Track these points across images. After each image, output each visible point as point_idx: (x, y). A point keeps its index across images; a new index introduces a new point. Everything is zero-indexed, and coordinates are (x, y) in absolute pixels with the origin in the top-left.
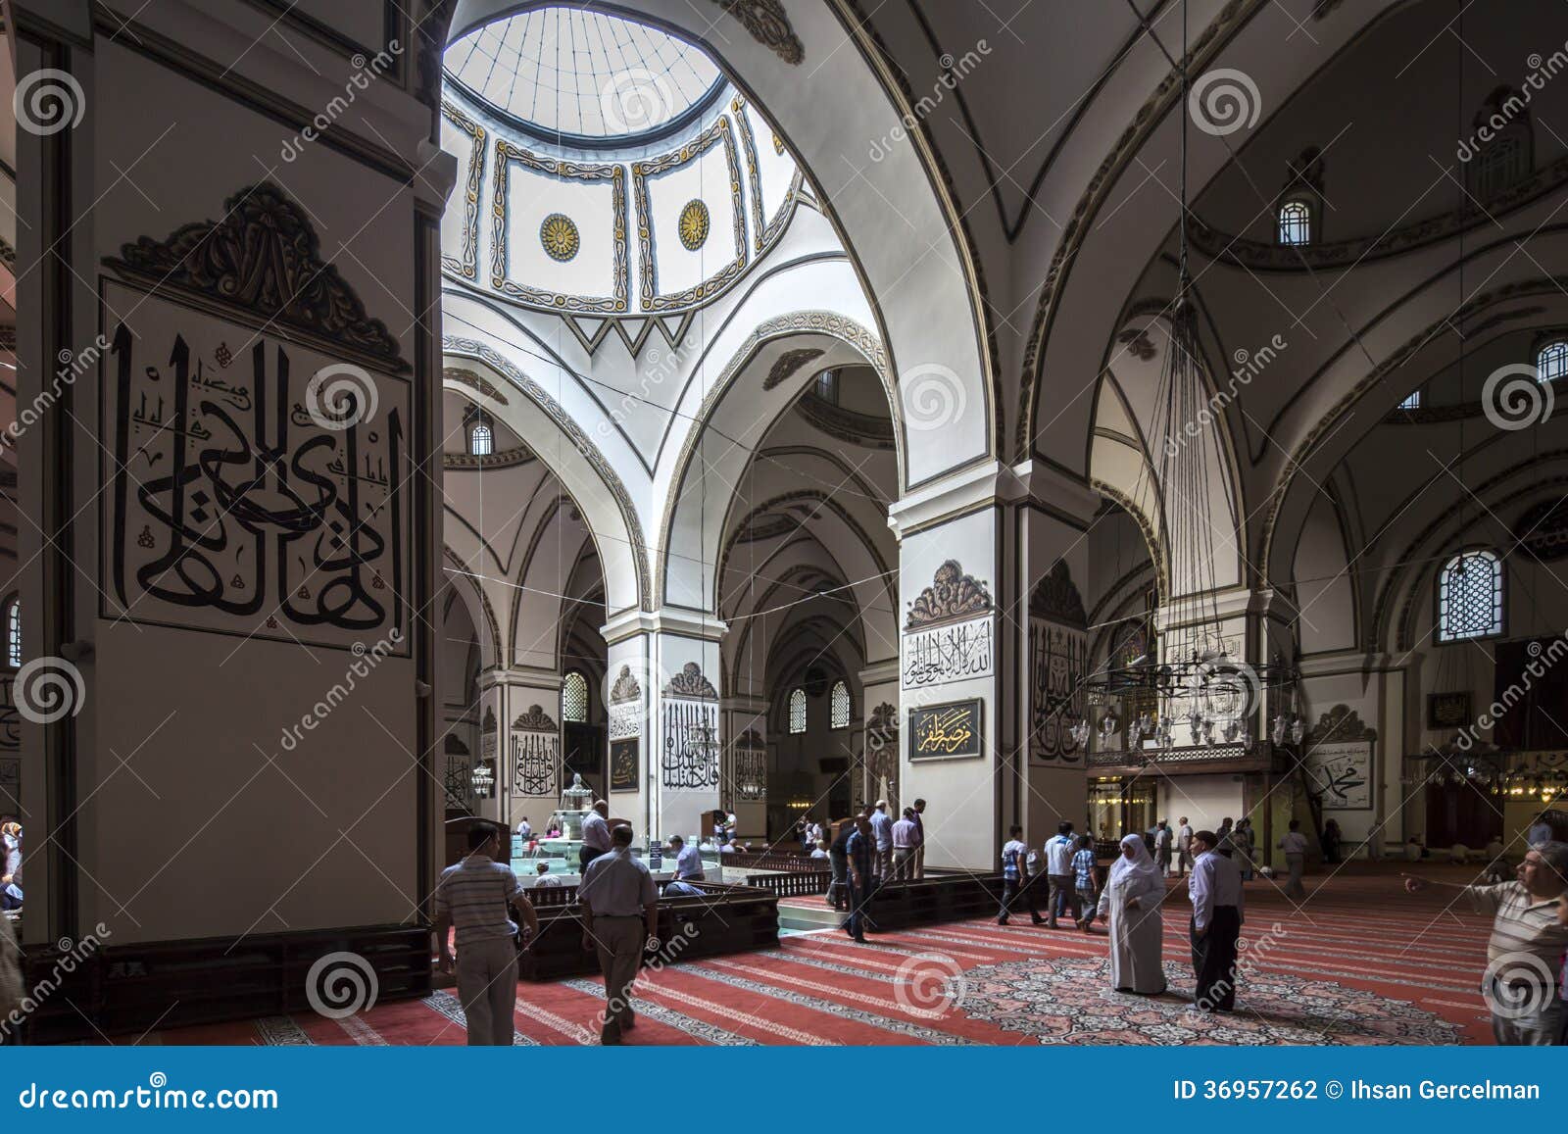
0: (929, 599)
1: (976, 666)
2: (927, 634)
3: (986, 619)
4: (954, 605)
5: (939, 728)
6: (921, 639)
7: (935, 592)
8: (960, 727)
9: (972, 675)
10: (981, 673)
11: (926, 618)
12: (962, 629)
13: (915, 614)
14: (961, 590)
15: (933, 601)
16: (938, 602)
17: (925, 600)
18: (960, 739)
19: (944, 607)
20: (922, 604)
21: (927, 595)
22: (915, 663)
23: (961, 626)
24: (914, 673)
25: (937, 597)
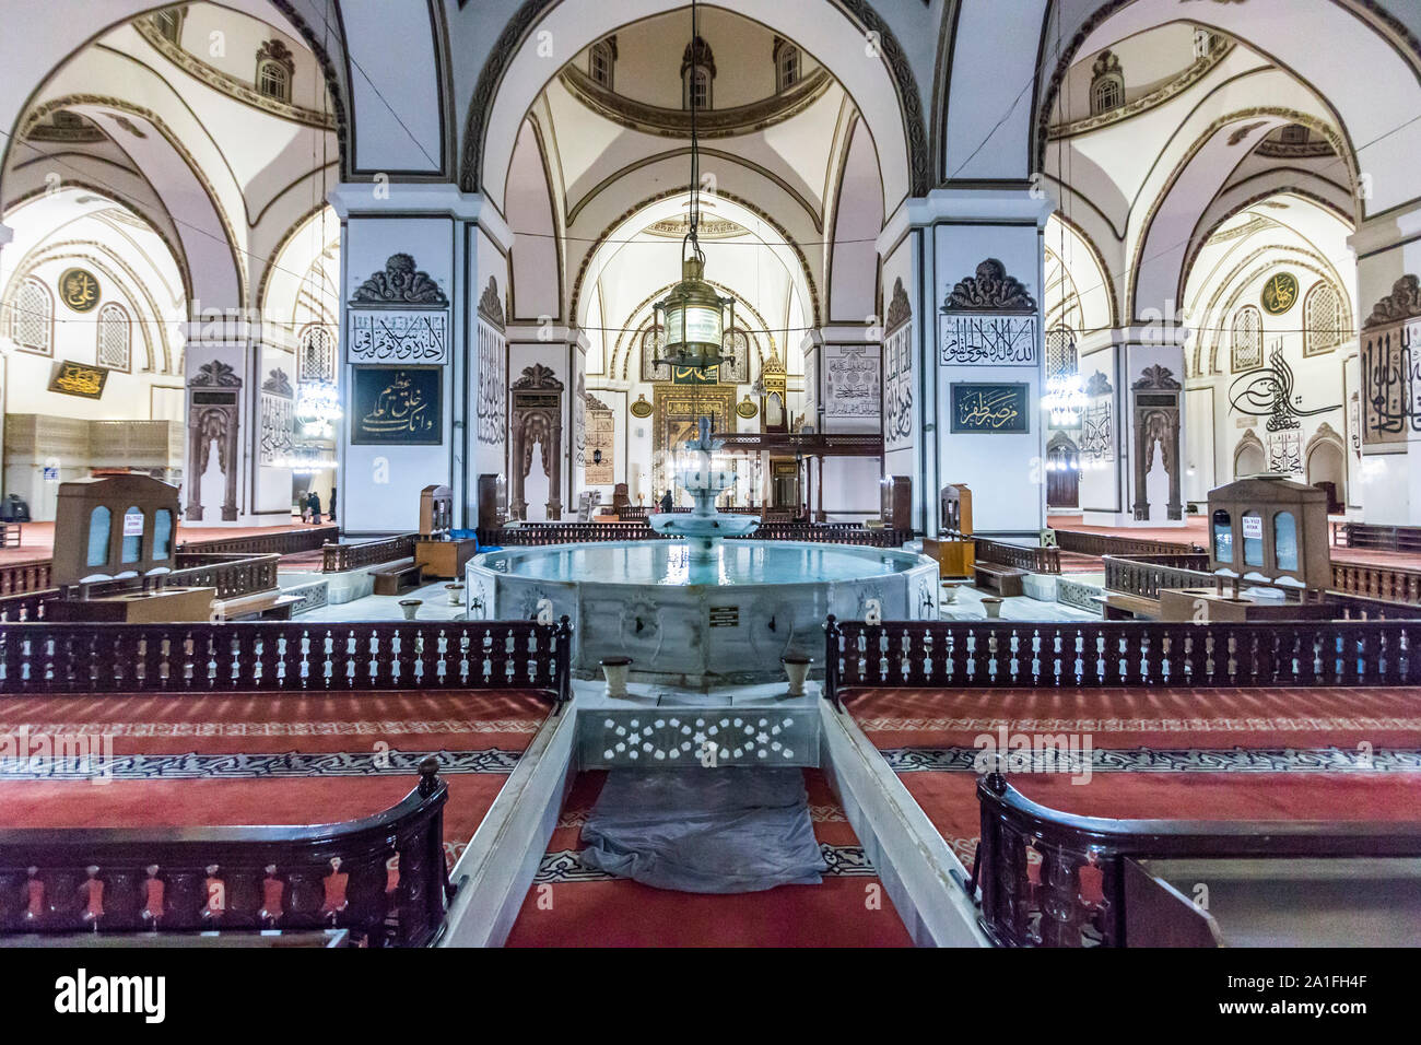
0: (971, 287)
1: (1021, 356)
2: (968, 318)
3: (1030, 318)
4: (997, 299)
5: (984, 405)
6: (962, 322)
7: (976, 282)
8: (1007, 406)
9: (1016, 362)
10: (1025, 362)
11: (967, 303)
12: (1006, 322)
13: (956, 298)
14: (1004, 288)
15: (974, 289)
16: (981, 293)
17: (966, 287)
18: (1007, 417)
19: (987, 299)
20: (963, 291)
21: (968, 283)
22: (955, 342)
23: (1006, 318)
24: (954, 352)
25: (979, 288)
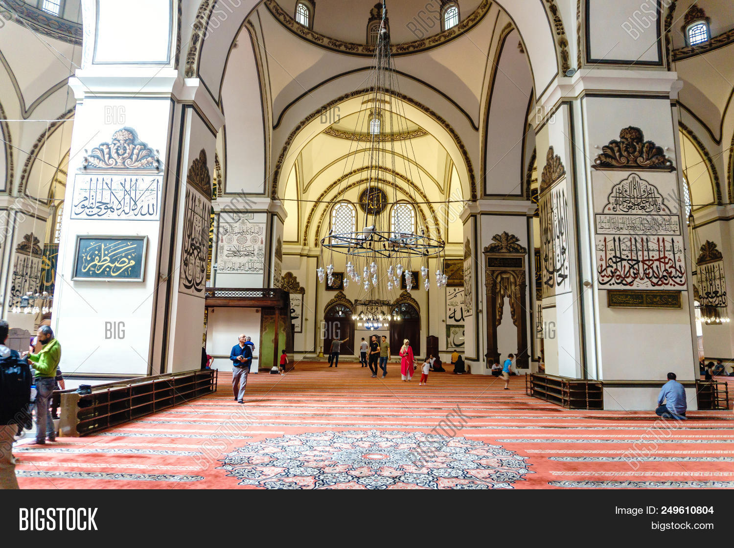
0: (106, 151)
1: (144, 211)
2: (100, 178)
3: (157, 178)
4: (128, 161)
5: (105, 255)
6: (94, 181)
7: (112, 146)
8: (126, 256)
9: (139, 217)
10: (148, 217)
11: (102, 164)
12: (134, 182)
13: (91, 160)
14: (136, 151)
15: (109, 153)
16: (115, 155)
17: (102, 151)
18: (125, 266)
19: (119, 161)
20: (99, 154)
21: (104, 147)
22: (86, 199)
23: (134, 178)
24: (84, 207)
25: (113, 151)
